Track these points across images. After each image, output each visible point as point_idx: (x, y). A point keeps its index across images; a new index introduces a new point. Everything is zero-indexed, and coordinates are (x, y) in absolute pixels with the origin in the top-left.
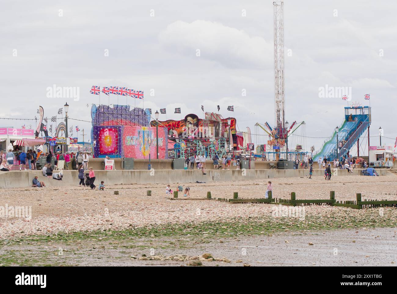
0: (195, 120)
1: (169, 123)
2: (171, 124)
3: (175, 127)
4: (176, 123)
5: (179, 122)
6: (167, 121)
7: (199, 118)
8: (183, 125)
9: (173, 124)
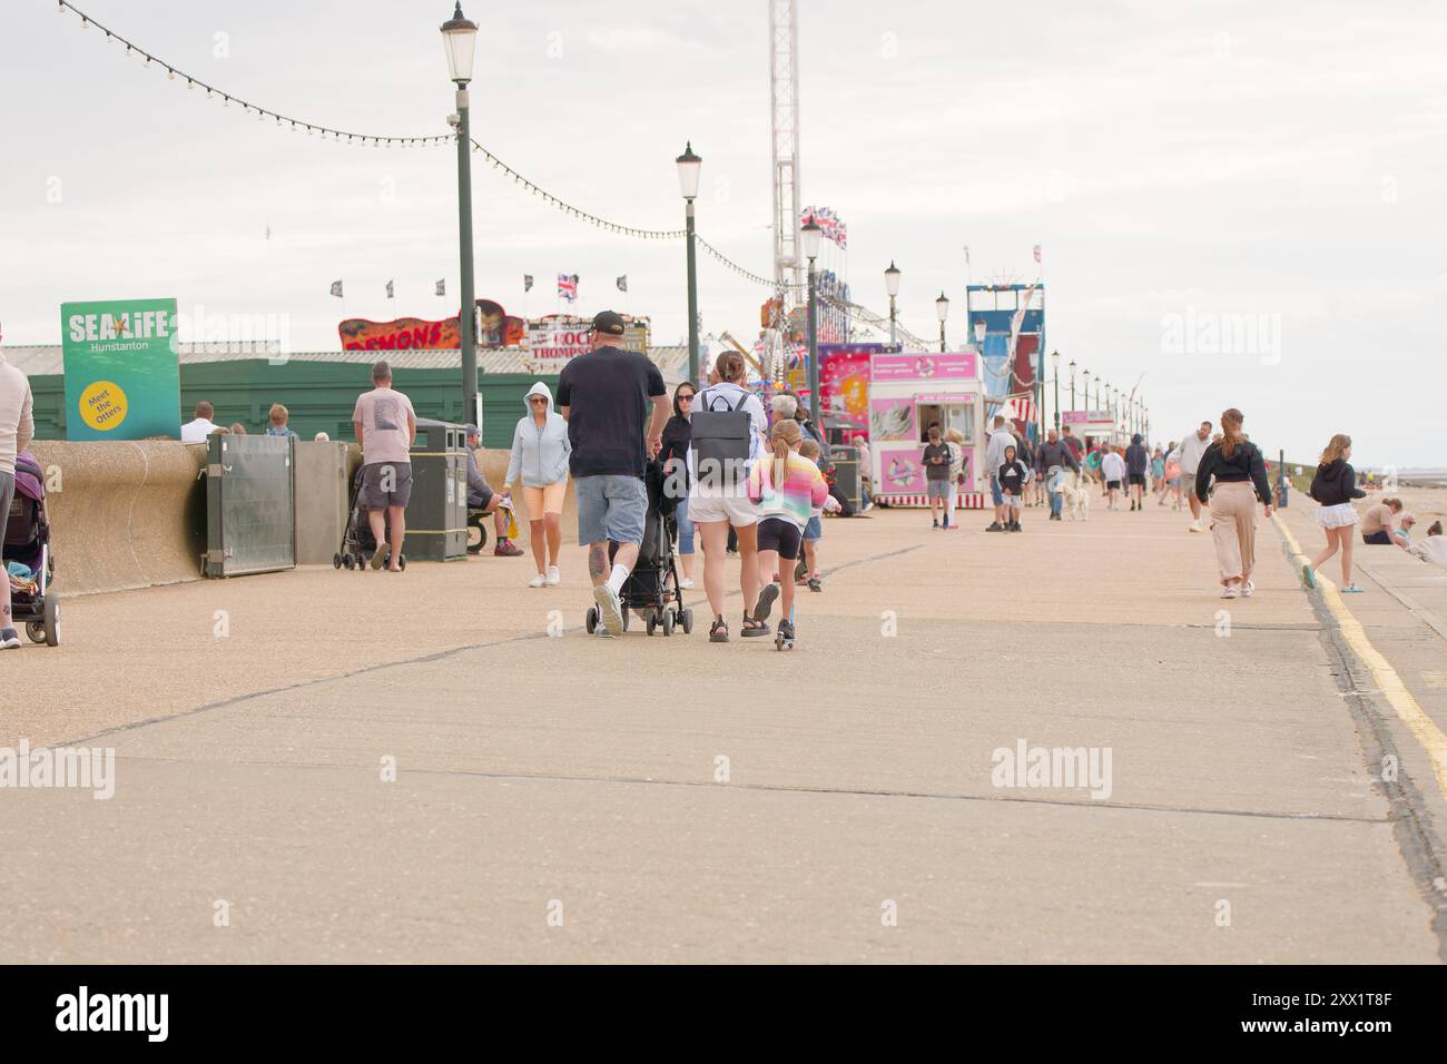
0: (494, 318)
1: (404, 326)
2: (412, 332)
3: (424, 342)
4: (427, 328)
5: (438, 324)
6: (396, 321)
7: (508, 313)
8: (451, 335)
9: (417, 330)
